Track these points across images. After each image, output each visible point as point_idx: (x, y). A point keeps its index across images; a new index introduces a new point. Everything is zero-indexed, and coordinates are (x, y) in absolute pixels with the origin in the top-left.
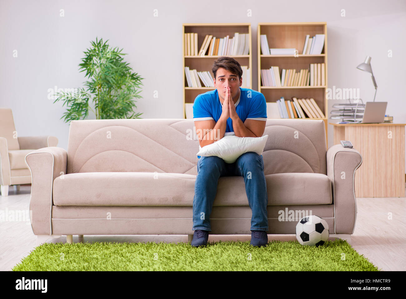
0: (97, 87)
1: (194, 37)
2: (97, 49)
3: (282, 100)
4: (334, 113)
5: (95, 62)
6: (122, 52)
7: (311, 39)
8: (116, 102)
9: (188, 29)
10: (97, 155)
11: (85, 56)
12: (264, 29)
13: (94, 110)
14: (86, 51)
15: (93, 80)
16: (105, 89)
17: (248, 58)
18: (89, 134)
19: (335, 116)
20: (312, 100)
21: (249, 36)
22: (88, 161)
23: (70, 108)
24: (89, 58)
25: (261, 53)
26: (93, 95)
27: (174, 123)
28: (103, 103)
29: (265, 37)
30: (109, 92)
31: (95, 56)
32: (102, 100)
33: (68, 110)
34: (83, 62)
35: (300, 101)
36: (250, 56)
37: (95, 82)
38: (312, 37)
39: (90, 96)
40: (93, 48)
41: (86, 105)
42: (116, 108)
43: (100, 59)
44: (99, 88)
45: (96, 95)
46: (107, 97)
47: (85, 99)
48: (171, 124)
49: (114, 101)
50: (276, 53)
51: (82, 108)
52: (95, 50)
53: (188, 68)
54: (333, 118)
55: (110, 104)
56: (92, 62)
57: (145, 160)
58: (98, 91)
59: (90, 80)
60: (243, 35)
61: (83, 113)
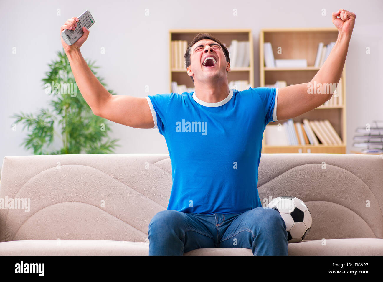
0: (64, 108)
1: (182, 45)
2: (63, 60)
3: (291, 122)
4: (357, 139)
5: (62, 77)
6: (95, 65)
7: (325, 49)
8: (87, 126)
9: (176, 37)
10: (44, 209)
11: (49, 70)
12: (268, 36)
13: (61, 136)
14: (51, 63)
15: (59, 99)
16: (74, 110)
17: (247, 73)
18: (32, 177)
19: (359, 143)
20: (327, 123)
21: (250, 45)
22: (30, 219)
23: (31, 133)
24: (54, 72)
25: (265, 65)
26: (60, 118)
27: (160, 160)
28: (71, 127)
29: (269, 46)
30: (79, 113)
31: (61, 69)
32: (70, 123)
33: (29, 136)
34: (47, 77)
35: (312, 124)
36: (251, 70)
37: (62, 101)
38: (326, 45)
39: (56, 118)
40: (58, 59)
41: (51, 129)
42: (87, 132)
43: (68, 73)
44: (67, 108)
45: (63, 117)
46: (76, 120)
47: (49, 122)
48: (156, 162)
49: (84, 124)
50: (283, 65)
51: (46, 132)
52: (61, 62)
53: (175, 84)
54: (356, 145)
55: (79, 128)
56: (57, 76)
57: (117, 217)
58: (66, 111)
59: (56, 99)
60: (243, 44)
61: (47, 138)
